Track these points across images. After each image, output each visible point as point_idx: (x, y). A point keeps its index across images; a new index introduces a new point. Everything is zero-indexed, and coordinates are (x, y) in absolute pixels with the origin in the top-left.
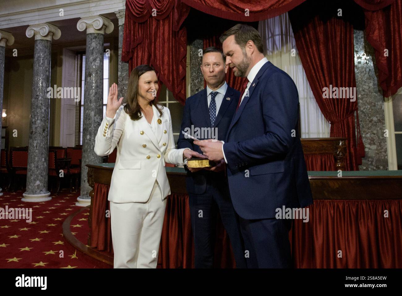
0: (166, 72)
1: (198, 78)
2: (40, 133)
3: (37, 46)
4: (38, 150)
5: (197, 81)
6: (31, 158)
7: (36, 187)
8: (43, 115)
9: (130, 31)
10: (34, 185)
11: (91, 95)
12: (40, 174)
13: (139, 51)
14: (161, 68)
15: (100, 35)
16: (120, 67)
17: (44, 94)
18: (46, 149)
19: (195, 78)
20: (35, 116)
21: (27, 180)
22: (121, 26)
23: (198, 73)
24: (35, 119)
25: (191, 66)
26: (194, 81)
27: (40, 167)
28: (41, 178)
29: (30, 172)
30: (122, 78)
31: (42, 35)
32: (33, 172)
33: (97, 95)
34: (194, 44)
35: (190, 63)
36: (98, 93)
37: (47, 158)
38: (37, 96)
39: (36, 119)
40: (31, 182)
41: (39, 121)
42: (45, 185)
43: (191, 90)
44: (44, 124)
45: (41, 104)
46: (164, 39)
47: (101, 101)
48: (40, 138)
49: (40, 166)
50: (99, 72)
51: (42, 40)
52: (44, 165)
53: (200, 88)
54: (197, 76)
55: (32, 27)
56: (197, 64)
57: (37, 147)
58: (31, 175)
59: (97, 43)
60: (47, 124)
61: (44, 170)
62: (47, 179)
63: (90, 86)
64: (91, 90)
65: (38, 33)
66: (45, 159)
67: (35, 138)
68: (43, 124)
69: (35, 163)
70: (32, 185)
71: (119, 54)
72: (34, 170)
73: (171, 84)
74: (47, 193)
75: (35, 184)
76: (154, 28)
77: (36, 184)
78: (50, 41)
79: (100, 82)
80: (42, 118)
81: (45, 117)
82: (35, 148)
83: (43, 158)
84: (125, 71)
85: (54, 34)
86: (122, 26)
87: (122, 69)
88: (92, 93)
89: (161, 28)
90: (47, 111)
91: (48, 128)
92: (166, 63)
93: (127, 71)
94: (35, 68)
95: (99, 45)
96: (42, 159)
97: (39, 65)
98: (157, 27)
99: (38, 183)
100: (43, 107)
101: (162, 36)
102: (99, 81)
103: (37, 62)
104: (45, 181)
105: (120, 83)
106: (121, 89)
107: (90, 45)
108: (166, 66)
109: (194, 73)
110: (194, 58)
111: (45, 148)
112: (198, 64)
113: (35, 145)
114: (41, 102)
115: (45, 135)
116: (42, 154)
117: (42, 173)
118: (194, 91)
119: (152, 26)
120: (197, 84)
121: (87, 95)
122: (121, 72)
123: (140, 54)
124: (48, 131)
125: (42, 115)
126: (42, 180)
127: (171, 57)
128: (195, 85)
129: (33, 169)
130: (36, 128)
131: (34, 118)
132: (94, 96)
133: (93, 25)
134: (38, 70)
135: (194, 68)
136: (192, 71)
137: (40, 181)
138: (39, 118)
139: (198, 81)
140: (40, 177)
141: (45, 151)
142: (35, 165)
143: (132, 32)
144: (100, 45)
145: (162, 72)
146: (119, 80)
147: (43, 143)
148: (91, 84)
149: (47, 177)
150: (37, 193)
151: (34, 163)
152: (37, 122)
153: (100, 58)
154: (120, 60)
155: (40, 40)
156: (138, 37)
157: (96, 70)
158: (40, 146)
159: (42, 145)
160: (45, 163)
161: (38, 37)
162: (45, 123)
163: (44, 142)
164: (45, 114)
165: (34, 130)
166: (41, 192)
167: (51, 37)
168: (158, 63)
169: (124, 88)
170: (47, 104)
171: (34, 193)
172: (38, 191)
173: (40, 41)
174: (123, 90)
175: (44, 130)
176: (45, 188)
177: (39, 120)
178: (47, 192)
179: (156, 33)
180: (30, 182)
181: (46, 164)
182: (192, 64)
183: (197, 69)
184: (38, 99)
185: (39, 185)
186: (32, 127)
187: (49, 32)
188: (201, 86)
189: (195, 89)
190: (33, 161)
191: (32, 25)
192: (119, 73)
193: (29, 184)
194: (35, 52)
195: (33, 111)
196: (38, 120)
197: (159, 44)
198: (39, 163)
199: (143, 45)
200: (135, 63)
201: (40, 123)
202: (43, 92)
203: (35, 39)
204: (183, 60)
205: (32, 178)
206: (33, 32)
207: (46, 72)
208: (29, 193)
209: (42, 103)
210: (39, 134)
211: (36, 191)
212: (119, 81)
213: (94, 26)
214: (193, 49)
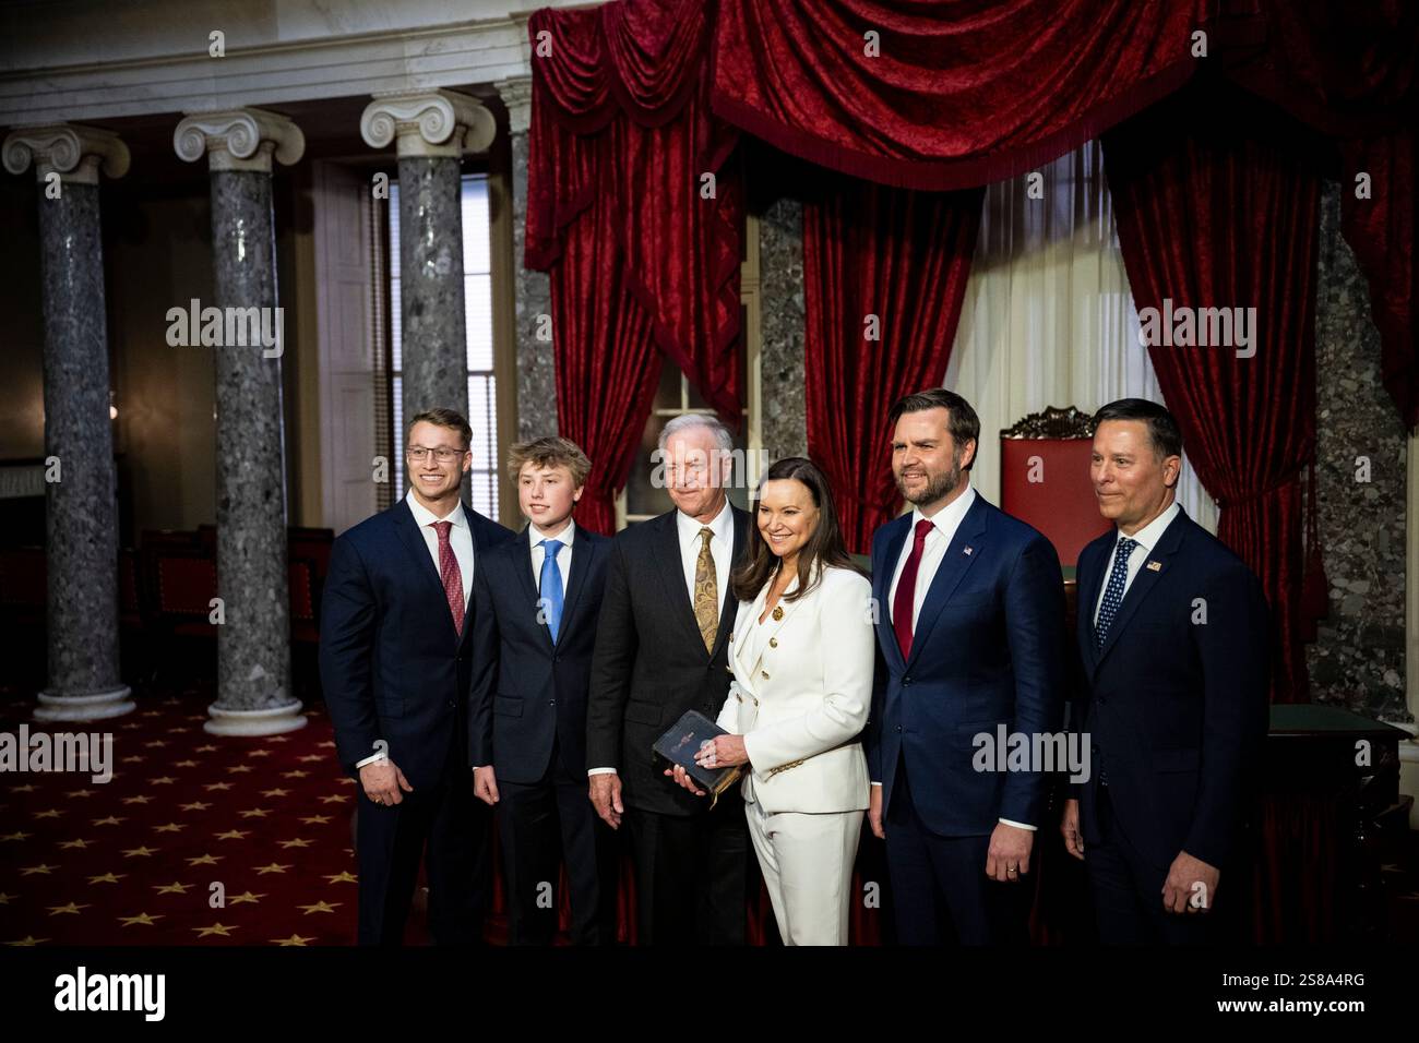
0: (677, 314)
1: (786, 336)
2: (254, 506)
3: (220, 192)
4: (252, 562)
5: (783, 344)
6: (230, 589)
7: (253, 687)
8: (261, 444)
9: (550, 161)
10: (246, 679)
11: (425, 378)
12: (262, 643)
13: (583, 236)
14: (660, 301)
15: (445, 161)
16: (520, 284)
17: (261, 368)
18: (279, 557)
19: (776, 333)
20: (232, 445)
21: (221, 663)
22: (517, 134)
23: (788, 319)
24: (235, 457)
25: (764, 291)
26: (774, 343)
27: (260, 620)
28: (269, 654)
29: (228, 636)
30: (531, 326)
31: (233, 152)
32: (238, 637)
33: (446, 379)
34: (774, 216)
35: (761, 280)
36: (449, 372)
37: (285, 590)
38: (235, 375)
39: (238, 455)
40: (235, 670)
41: (247, 464)
42: (283, 678)
43: (762, 375)
44: (266, 474)
45: (253, 404)
46: (666, 198)
47: (463, 400)
48: (257, 520)
49: (263, 614)
50: (449, 297)
51: (237, 172)
52: (274, 612)
53: (792, 369)
54: (781, 327)
55: (195, 121)
56: (783, 285)
57: (246, 553)
58: (234, 647)
59: (437, 193)
60: (277, 472)
61: (277, 628)
62: (286, 660)
63: (421, 349)
64: (426, 364)
65: (218, 144)
66: (278, 592)
67: (238, 521)
68: (262, 472)
69: (245, 606)
70: (239, 679)
71: (517, 239)
72: (242, 630)
73: (692, 357)
74: (289, 704)
75: (247, 674)
76: (631, 159)
77: (251, 678)
78: (267, 174)
79: (456, 334)
80: (257, 453)
81: (269, 448)
82: (242, 557)
83: (270, 587)
84: (541, 299)
85: (277, 146)
86: (521, 135)
87: (527, 291)
88: (429, 373)
89: (656, 160)
90: (273, 426)
91: (280, 486)
92: (674, 282)
93: (545, 301)
94: (222, 277)
95: (443, 199)
96: (267, 592)
97: (232, 264)
98: (645, 154)
99: (257, 671)
100: (260, 415)
101: (659, 189)
102: (449, 330)
103: (225, 254)
104: (281, 666)
105: (523, 340)
106: (526, 363)
107: (414, 201)
108: (676, 295)
109: (774, 318)
110: (771, 266)
111: (274, 555)
112: (787, 283)
113: (240, 546)
114: (250, 397)
115: (273, 512)
116: (266, 575)
117: (269, 638)
118: (774, 379)
119: (627, 149)
120: (782, 356)
121: (412, 377)
122: (527, 304)
123: (587, 249)
124: (280, 498)
125: (258, 444)
126: (271, 661)
127: (691, 264)
128: (775, 358)
129: (239, 626)
130: (240, 488)
131: (231, 452)
132: (436, 383)
133: (418, 128)
134: (231, 282)
135: (774, 300)
136: (766, 312)
137: (266, 666)
138: (249, 452)
139: (787, 347)
140: (263, 653)
141: (275, 564)
142: (246, 613)
143: (558, 169)
144: (450, 200)
145: (661, 314)
146: (519, 330)
147: (269, 539)
148: (423, 342)
149: (287, 652)
150: (255, 705)
151: (239, 606)
152: (241, 469)
153: (449, 247)
154: (519, 259)
155: (230, 171)
156: (578, 186)
157: (439, 290)
158: (256, 548)
159: (263, 546)
160: (278, 607)
161: (220, 162)
162: (270, 471)
163: (272, 533)
164: (268, 440)
165: (233, 496)
166: (272, 702)
167: (269, 156)
168: (648, 282)
169: (536, 360)
170: (272, 403)
171: (245, 703)
172: (261, 699)
173: (229, 175)
174: (535, 369)
175: (268, 495)
176: (282, 689)
177: (249, 460)
178: (290, 701)
179: (640, 177)
180: (231, 668)
181: (284, 607)
182: (768, 286)
183: (783, 301)
184: (238, 386)
185: (262, 678)
186: (226, 486)
187: (262, 141)
188: (797, 363)
189: (777, 373)
190: (236, 598)
191: (196, 114)
192: (520, 308)
193: (226, 676)
194: (215, 217)
195: (224, 428)
196: (243, 458)
197: (650, 215)
198: (257, 608)
199: (597, 216)
200: (573, 278)
201: (252, 470)
202: (257, 361)
203: (212, 167)
204: (728, 285)
205: (237, 657)
206: (200, 142)
207: (262, 287)
208: (230, 706)
209: (256, 401)
210: (251, 510)
211: (253, 700)
212: (519, 335)
213: (422, 128)
214: (771, 232)
